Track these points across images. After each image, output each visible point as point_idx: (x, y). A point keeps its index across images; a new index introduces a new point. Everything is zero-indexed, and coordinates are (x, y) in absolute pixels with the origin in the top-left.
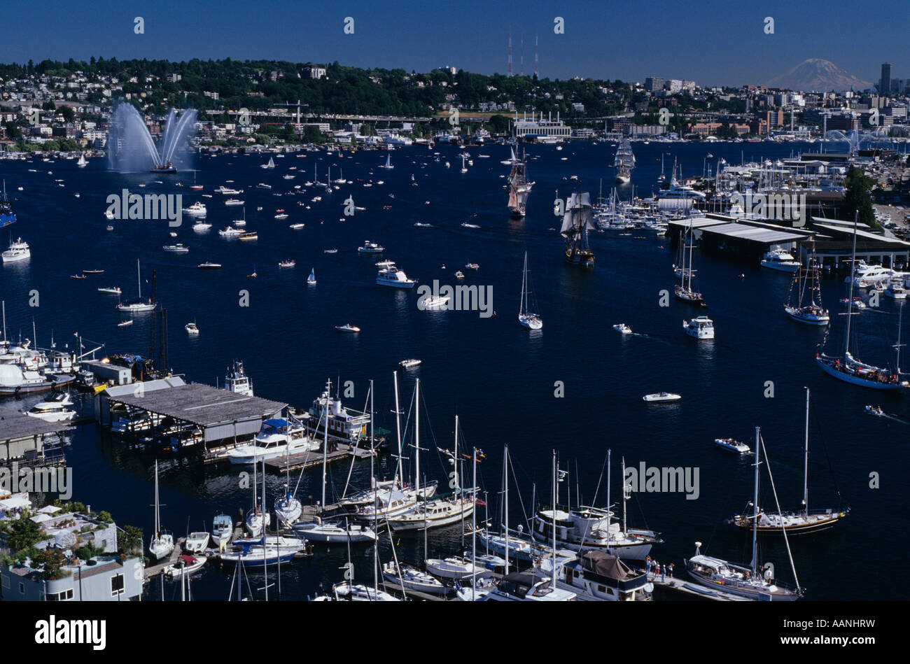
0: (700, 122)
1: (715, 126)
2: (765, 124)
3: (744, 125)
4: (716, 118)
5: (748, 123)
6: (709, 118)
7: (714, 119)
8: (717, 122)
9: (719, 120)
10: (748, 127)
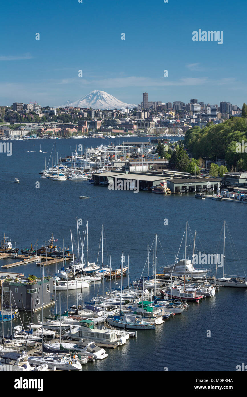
0: (48, 128)
1: (57, 130)
2: (85, 128)
3: (74, 129)
4: (56, 125)
5: (76, 128)
6: (53, 125)
7: (56, 126)
8: (57, 128)
9: (60, 126)
10: (76, 130)
